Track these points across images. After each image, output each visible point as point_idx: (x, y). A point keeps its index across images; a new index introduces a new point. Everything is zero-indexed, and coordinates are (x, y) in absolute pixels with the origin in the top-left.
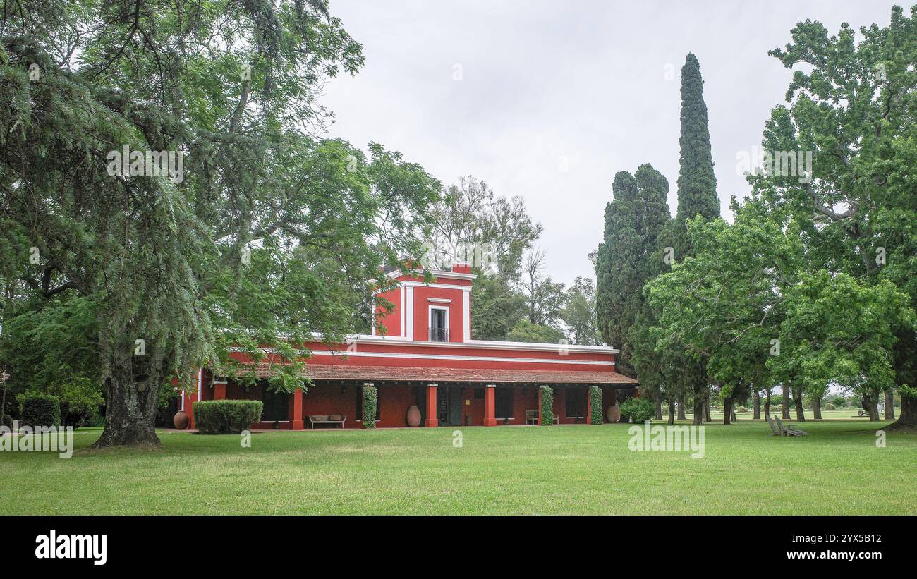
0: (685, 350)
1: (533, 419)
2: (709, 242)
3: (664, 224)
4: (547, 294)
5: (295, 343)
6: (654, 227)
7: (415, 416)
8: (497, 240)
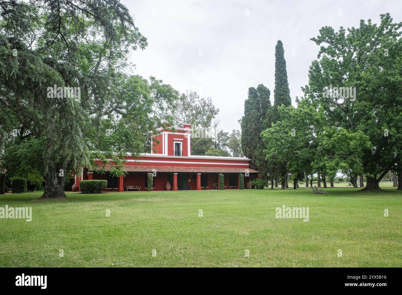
0: (278, 159)
1: (216, 187)
2: (287, 115)
3: (269, 108)
4: (221, 137)
5: (121, 157)
6: (265, 109)
7: (168, 186)
8: (201, 115)
